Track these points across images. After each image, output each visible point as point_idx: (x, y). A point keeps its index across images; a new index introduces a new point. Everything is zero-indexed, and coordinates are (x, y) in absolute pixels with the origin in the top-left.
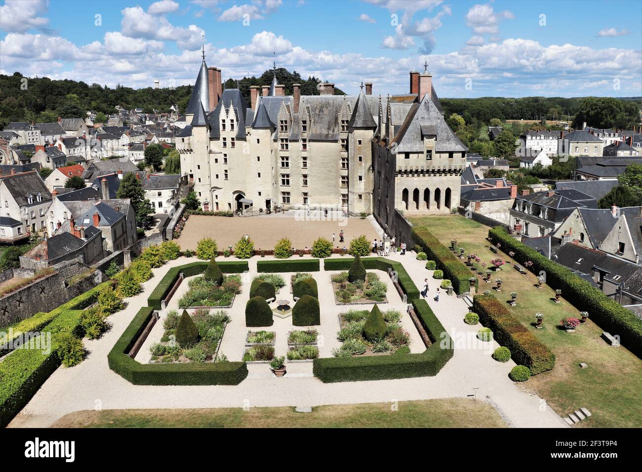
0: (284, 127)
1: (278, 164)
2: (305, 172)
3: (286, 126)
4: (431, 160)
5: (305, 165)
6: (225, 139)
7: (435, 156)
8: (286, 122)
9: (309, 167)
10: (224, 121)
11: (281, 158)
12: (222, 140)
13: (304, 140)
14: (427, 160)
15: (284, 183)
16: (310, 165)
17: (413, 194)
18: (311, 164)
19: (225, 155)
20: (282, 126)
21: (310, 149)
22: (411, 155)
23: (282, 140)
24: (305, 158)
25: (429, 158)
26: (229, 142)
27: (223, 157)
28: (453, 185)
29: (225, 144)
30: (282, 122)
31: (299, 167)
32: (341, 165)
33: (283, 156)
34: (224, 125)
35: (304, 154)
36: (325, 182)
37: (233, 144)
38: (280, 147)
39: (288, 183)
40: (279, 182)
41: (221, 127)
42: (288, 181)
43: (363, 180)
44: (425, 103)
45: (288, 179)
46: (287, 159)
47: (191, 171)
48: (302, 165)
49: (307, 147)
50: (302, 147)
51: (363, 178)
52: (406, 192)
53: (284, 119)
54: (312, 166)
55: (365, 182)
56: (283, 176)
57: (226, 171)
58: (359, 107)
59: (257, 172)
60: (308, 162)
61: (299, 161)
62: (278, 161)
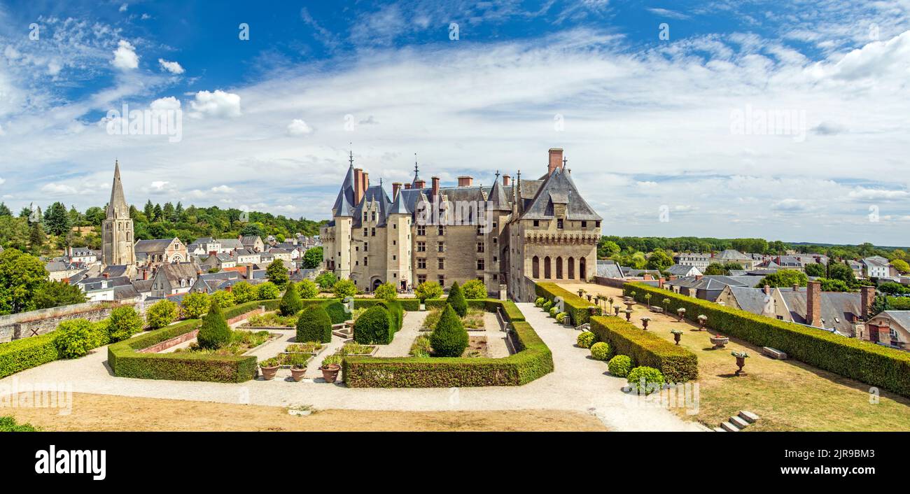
1: (415, 249)
2: (441, 255)
5: (441, 249)
6: (366, 229)
9: (445, 251)
10: (366, 213)
11: (418, 243)
12: (362, 230)
15: (420, 266)
18: (446, 248)
19: (366, 244)
21: (446, 235)
24: (441, 243)
26: (370, 232)
27: (363, 246)
29: (366, 234)
31: (435, 251)
32: (477, 249)
33: (420, 241)
34: (366, 217)
35: (441, 238)
36: (461, 265)
37: (374, 234)
38: (417, 233)
39: (424, 266)
40: (415, 265)
41: (363, 219)
42: (424, 264)
43: (498, 261)
45: (424, 262)
46: (424, 244)
47: (332, 258)
48: (437, 249)
49: (444, 233)
51: (498, 258)
54: (448, 249)
55: (500, 262)
56: (420, 260)
57: (366, 258)
58: (494, 193)
59: (393, 255)
60: (444, 246)
61: (436, 245)
62: (415, 246)
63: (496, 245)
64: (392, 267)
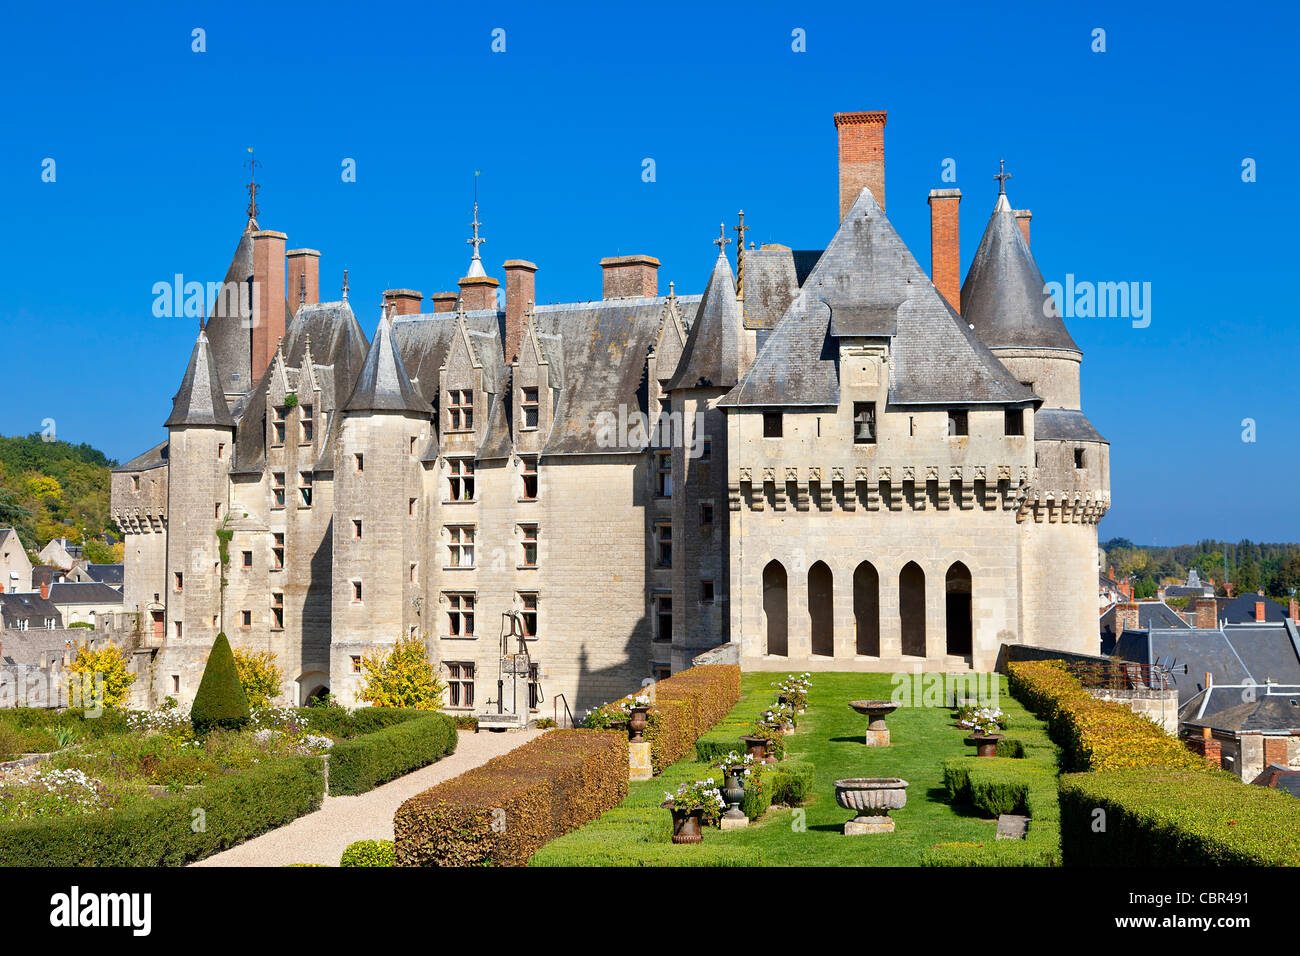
0: (463, 416)
1: (438, 555)
2: (531, 582)
3: (469, 412)
4: (873, 440)
5: (531, 550)
6: (280, 476)
7: (890, 425)
8: (469, 394)
9: (544, 563)
11: (447, 532)
12: (269, 481)
13: (530, 461)
14: (858, 441)
15: (456, 628)
16: (548, 555)
17: (806, 588)
18: (550, 550)
19: (280, 537)
20: (455, 413)
21: (549, 492)
22: (789, 421)
23: (454, 463)
24: (531, 530)
25: (865, 433)
26: (293, 487)
27: (273, 543)
28: (981, 553)
29: (280, 496)
30: (456, 396)
31: (510, 563)
33: (454, 522)
34: (282, 427)
35: (529, 513)
36: (597, 620)
37: (307, 496)
38: (445, 491)
39: (470, 628)
40: (438, 625)
41: (273, 435)
42: (470, 617)
43: (717, 598)
44: (858, 223)
45: (470, 610)
46: (470, 532)
47: (156, 598)
48: (519, 556)
49: (541, 486)
50: (520, 488)
52: (775, 574)
53: (460, 386)
54: (554, 557)
56: (455, 600)
57: (279, 598)
59: (351, 581)
60: (541, 542)
61: (511, 542)
62: (438, 544)
64: (348, 630)
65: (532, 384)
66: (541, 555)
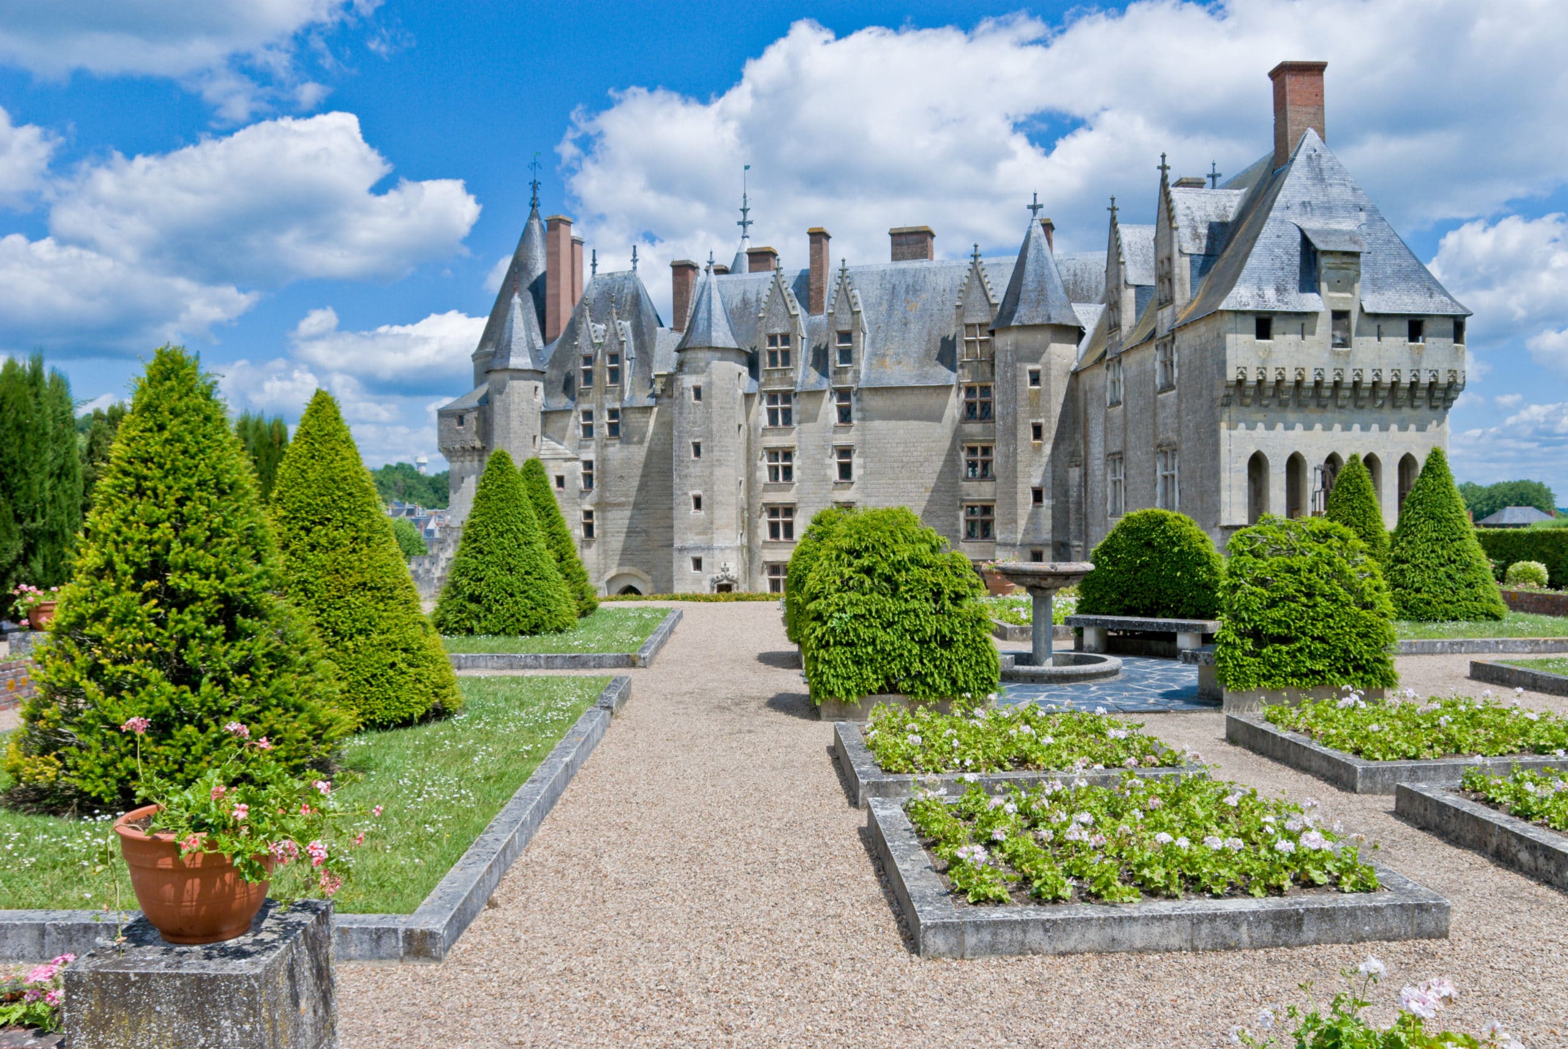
0: (779, 356)
1: (758, 474)
2: (846, 495)
3: (786, 353)
4: (1347, 345)
5: (845, 471)
6: (588, 415)
9: (860, 479)
10: (588, 361)
11: (767, 455)
12: (578, 418)
13: (844, 394)
14: (1335, 345)
15: (774, 532)
16: (861, 472)
17: (1284, 476)
18: (864, 468)
19: (588, 465)
20: (773, 355)
21: (863, 421)
22: (1277, 327)
23: (772, 396)
25: (1339, 340)
26: (601, 423)
27: (580, 469)
29: (588, 431)
30: (773, 340)
31: (825, 479)
32: (964, 469)
33: (774, 447)
34: (588, 374)
35: (845, 437)
37: (614, 429)
38: (765, 420)
39: (789, 534)
40: (759, 531)
41: (579, 380)
42: (788, 525)
43: (1047, 502)
45: (788, 520)
46: (788, 455)
48: (834, 474)
49: (855, 416)
50: (835, 416)
51: (1047, 492)
53: (778, 330)
54: (868, 474)
55: (1053, 508)
56: (775, 512)
57: (589, 514)
58: (1030, 267)
59: (691, 493)
60: (856, 461)
61: (828, 461)
62: (759, 463)
63: (1038, 449)
64: (690, 536)
65: (846, 328)
66: (856, 472)
